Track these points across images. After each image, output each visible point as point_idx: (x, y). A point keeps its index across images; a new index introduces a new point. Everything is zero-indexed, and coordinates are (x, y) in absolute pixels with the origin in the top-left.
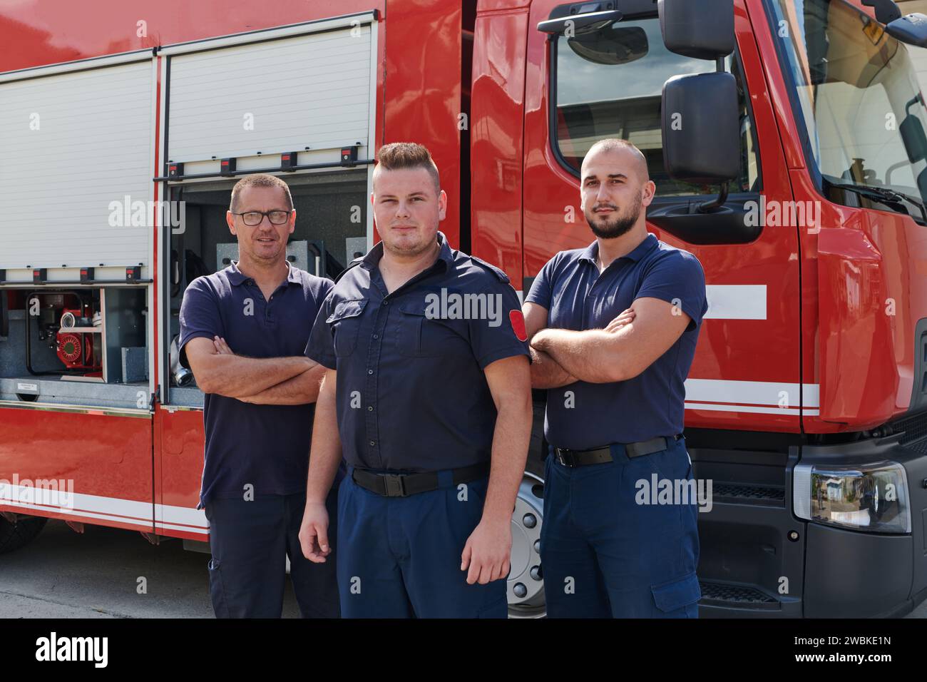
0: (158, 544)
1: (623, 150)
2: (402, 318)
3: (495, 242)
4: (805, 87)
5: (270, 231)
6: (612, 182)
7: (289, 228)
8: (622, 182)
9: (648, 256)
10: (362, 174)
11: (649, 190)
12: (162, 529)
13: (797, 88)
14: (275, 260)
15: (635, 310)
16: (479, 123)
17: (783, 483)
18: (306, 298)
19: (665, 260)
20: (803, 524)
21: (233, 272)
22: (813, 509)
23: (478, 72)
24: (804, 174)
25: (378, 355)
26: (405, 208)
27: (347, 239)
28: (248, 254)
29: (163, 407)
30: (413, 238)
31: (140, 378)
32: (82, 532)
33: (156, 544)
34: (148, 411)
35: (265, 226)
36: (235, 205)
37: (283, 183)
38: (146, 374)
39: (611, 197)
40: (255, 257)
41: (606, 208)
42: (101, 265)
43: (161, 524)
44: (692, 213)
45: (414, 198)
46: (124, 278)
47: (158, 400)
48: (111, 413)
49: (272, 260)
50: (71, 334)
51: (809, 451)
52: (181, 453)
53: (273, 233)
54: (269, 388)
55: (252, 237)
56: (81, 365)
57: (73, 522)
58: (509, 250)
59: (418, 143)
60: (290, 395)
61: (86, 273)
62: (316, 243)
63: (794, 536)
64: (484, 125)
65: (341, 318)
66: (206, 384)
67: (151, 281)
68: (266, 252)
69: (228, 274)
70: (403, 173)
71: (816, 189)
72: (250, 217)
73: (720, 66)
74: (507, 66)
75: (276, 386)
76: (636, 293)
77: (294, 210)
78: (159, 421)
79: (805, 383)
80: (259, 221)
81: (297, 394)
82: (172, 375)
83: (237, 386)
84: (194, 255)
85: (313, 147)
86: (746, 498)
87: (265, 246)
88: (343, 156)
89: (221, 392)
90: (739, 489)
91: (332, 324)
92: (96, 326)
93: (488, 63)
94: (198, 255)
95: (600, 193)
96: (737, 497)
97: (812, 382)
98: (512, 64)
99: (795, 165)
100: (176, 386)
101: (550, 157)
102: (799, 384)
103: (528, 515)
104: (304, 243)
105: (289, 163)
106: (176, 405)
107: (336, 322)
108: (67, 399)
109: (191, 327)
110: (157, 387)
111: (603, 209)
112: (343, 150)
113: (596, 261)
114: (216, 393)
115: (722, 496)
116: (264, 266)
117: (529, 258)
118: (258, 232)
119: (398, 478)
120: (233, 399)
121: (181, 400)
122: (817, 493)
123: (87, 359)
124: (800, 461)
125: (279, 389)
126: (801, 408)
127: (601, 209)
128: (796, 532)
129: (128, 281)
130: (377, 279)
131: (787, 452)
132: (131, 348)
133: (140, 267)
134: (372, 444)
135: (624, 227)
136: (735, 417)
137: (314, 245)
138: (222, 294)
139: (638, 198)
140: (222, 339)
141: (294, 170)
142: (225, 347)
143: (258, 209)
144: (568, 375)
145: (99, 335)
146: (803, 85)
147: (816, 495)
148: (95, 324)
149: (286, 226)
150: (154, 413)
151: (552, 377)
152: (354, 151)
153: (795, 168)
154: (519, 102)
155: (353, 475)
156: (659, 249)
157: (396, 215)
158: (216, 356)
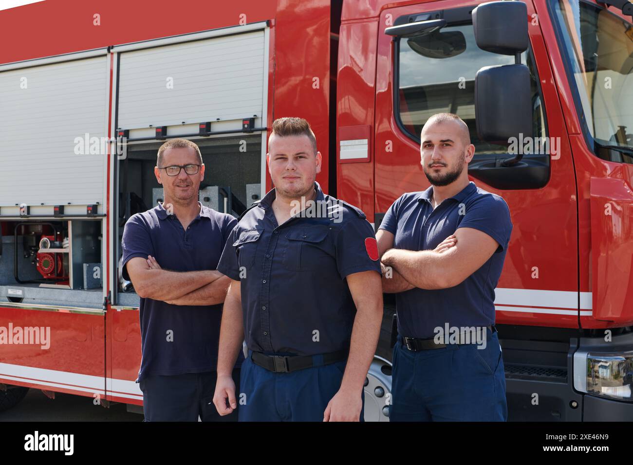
0: (109, 407)
1: (451, 122)
2: (287, 243)
3: (355, 187)
4: (581, 74)
5: (186, 179)
6: (443, 145)
7: (200, 178)
8: (450, 145)
9: (469, 197)
10: (258, 138)
11: (471, 151)
12: (111, 396)
13: (575, 74)
14: (190, 201)
15: (457, 237)
16: (343, 100)
17: (566, 365)
18: (213, 228)
19: (481, 201)
20: (581, 396)
21: (159, 209)
22: (588, 384)
23: (342, 64)
24: (580, 138)
25: (270, 269)
26: (293, 163)
27: (247, 185)
28: (171, 197)
29: (112, 307)
30: (298, 185)
31: (96, 285)
32: (54, 398)
33: (107, 407)
34: (102, 310)
35: (183, 176)
36: (160, 162)
37: (194, 145)
38: (101, 283)
39: (442, 157)
40: (175, 198)
41: (438, 165)
42: (69, 203)
43: (111, 393)
44: (498, 167)
45: (299, 157)
46: (85, 213)
47: (109, 302)
48: (75, 311)
49: (188, 200)
50: (47, 253)
51: (584, 342)
52: (125, 341)
53: (188, 180)
54: (188, 294)
55: (173, 184)
56: (54, 276)
57: (47, 391)
58: (365, 193)
59: (301, 118)
60: (203, 298)
61: (58, 210)
62: (224, 188)
63: (574, 404)
64: (347, 101)
65: (244, 243)
66: (143, 291)
67: (105, 215)
68: (184, 194)
69: (156, 211)
70: (291, 139)
71: (589, 149)
72: (171, 170)
73: (518, 60)
74: (363, 59)
75: (192, 292)
76: (459, 224)
77: (203, 164)
78: (110, 318)
79: (582, 291)
80: (178, 172)
81: (208, 298)
82: (120, 284)
83: (165, 292)
84: (137, 196)
85: (222, 119)
86: (539, 376)
87: (183, 190)
88: (244, 125)
89: (153, 297)
90: (534, 370)
91: (237, 247)
92: (65, 248)
93: (349, 57)
94: (140, 196)
95: (433, 153)
96: (532, 375)
97: (587, 291)
98: (366, 58)
99: (574, 131)
100: (122, 292)
101: (394, 125)
102: (577, 293)
103: (378, 387)
104: (216, 188)
105: (205, 130)
106: (122, 305)
107: (240, 245)
108: (44, 301)
109: (130, 250)
110: (109, 292)
111: (436, 165)
112: (244, 120)
113: (431, 201)
114: (150, 298)
115: (521, 374)
116: (182, 205)
117: (380, 199)
118: (178, 181)
119: (284, 359)
120: (162, 302)
121: (126, 302)
122: (591, 372)
123: (58, 272)
124: (578, 349)
125: (195, 295)
126: (579, 310)
127: (434, 165)
128: (576, 402)
129: (88, 215)
130: (270, 215)
131: (569, 343)
132: (91, 264)
133: (97, 205)
134: (265, 333)
135: (452, 178)
136: (532, 316)
137: (223, 189)
138: (152, 226)
139: (462, 157)
140: (153, 258)
141: (209, 135)
142: (156, 264)
143: (177, 164)
144: (408, 283)
145: (67, 254)
146: (579, 72)
147: (591, 374)
148: (64, 247)
149: (197, 175)
150: (106, 311)
151: (397, 285)
152: (252, 121)
153: (573, 134)
154: (372, 85)
155: (252, 357)
156: (477, 193)
157: (286, 168)
158: (149, 270)
